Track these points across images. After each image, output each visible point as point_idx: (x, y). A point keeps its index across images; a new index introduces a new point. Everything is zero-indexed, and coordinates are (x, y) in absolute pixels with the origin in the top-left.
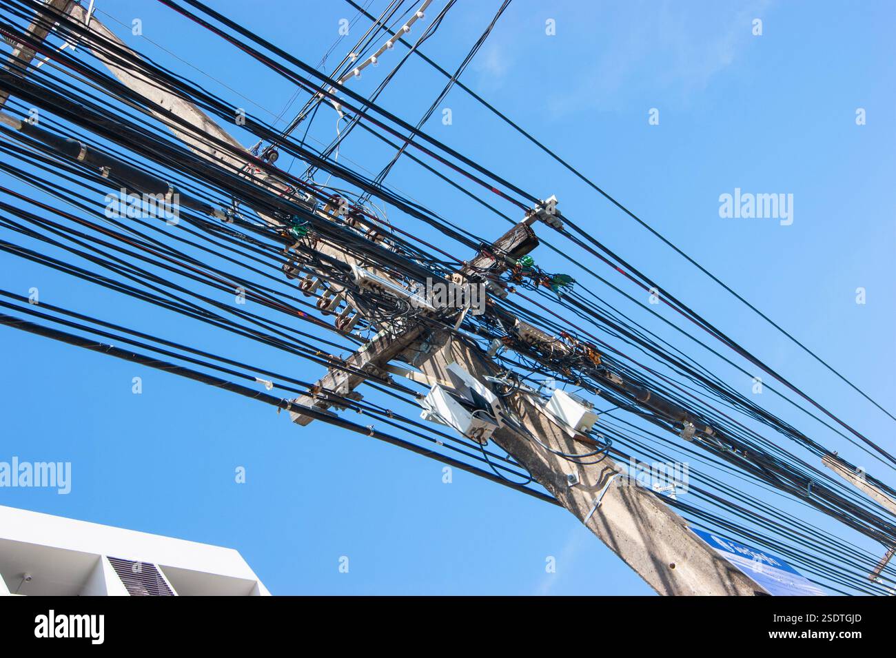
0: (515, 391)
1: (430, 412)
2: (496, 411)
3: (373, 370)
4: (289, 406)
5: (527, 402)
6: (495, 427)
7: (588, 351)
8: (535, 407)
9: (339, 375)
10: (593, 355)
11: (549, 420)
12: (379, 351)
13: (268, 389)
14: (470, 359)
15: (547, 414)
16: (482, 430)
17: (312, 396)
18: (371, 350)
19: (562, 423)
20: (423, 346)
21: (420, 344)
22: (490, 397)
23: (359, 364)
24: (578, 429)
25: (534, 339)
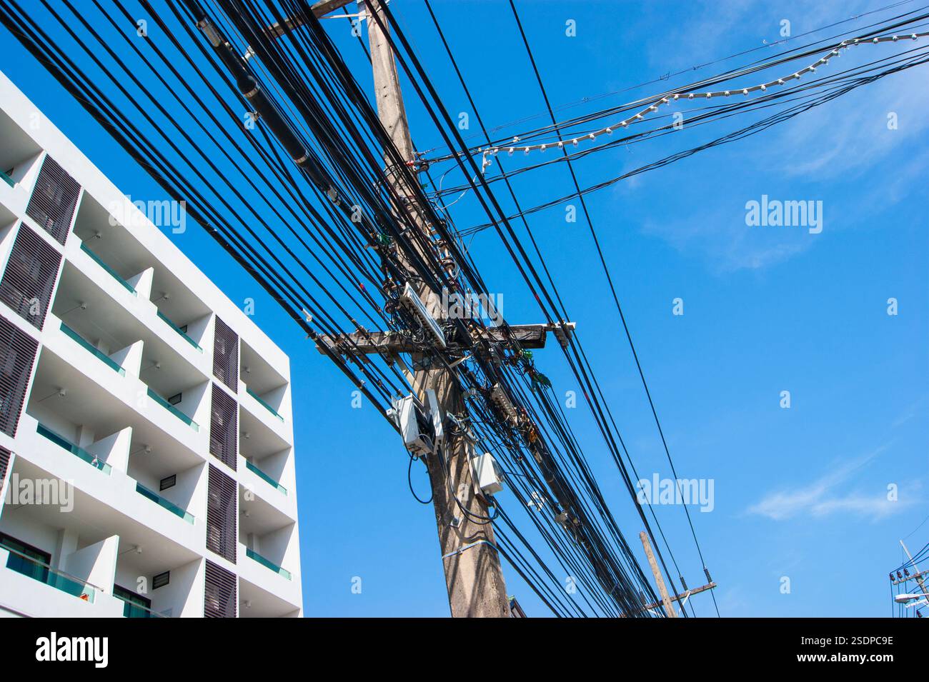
0: (463, 433)
1: (395, 412)
2: (437, 443)
3: (385, 352)
4: (316, 339)
5: (463, 448)
6: (430, 451)
7: (531, 430)
8: (466, 455)
9: (363, 339)
10: (533, 435)
11: (469, 471)
12: (397, 342)
13: (307, 320)
14: (449, 390)
15: (470, 465)
16: (420, 449)
17: (335, 342)
18: (392, 338)
19: (476, 479)
20: (426, 360)
21: (426, 356)
22: (439, 431)
23: (379, 342)
24: (483, 490)
25: (500, 404)
